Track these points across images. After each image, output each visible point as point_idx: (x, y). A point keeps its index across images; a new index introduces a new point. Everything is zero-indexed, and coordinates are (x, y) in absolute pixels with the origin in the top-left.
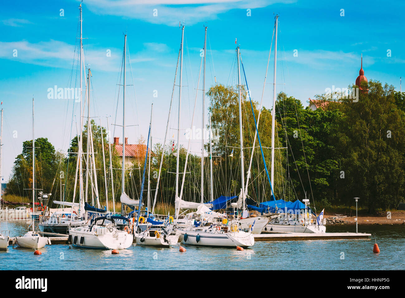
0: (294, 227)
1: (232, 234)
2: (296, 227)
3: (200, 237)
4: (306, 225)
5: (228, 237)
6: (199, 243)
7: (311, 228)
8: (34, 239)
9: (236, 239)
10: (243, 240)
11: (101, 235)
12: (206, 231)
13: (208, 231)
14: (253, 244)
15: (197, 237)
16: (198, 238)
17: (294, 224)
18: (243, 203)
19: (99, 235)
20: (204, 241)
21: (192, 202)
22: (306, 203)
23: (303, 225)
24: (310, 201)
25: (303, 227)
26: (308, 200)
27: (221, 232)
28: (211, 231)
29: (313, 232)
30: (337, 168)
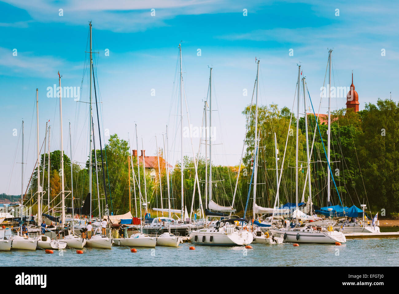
0: (353, 228)
1: (329, 234)
2: (355, 228)
3: (300, 235)
4: (363, 226)
5: (325, 236)
6: (299, 241)
7: (368, 228)
8: (174, 239)
9: (332, 237)
10: (338, 238)
11: (230, 233)
12: (304, 231)
13: (306, 231)
14: (345, 241)
15: (297, 235)
16: (298, 237)
17: (352, 225)
18: (310, 208)
19: (228, 234)
20: (302, 239)
21: (269, 208)
22: (364, 208)
23: (361, 226)
24: (367, 206)
25: (361, 228)
26: (365, 205)
27: (319, 232)
28: (308, 231)
29: (370, 232)
30: (354, 178)
